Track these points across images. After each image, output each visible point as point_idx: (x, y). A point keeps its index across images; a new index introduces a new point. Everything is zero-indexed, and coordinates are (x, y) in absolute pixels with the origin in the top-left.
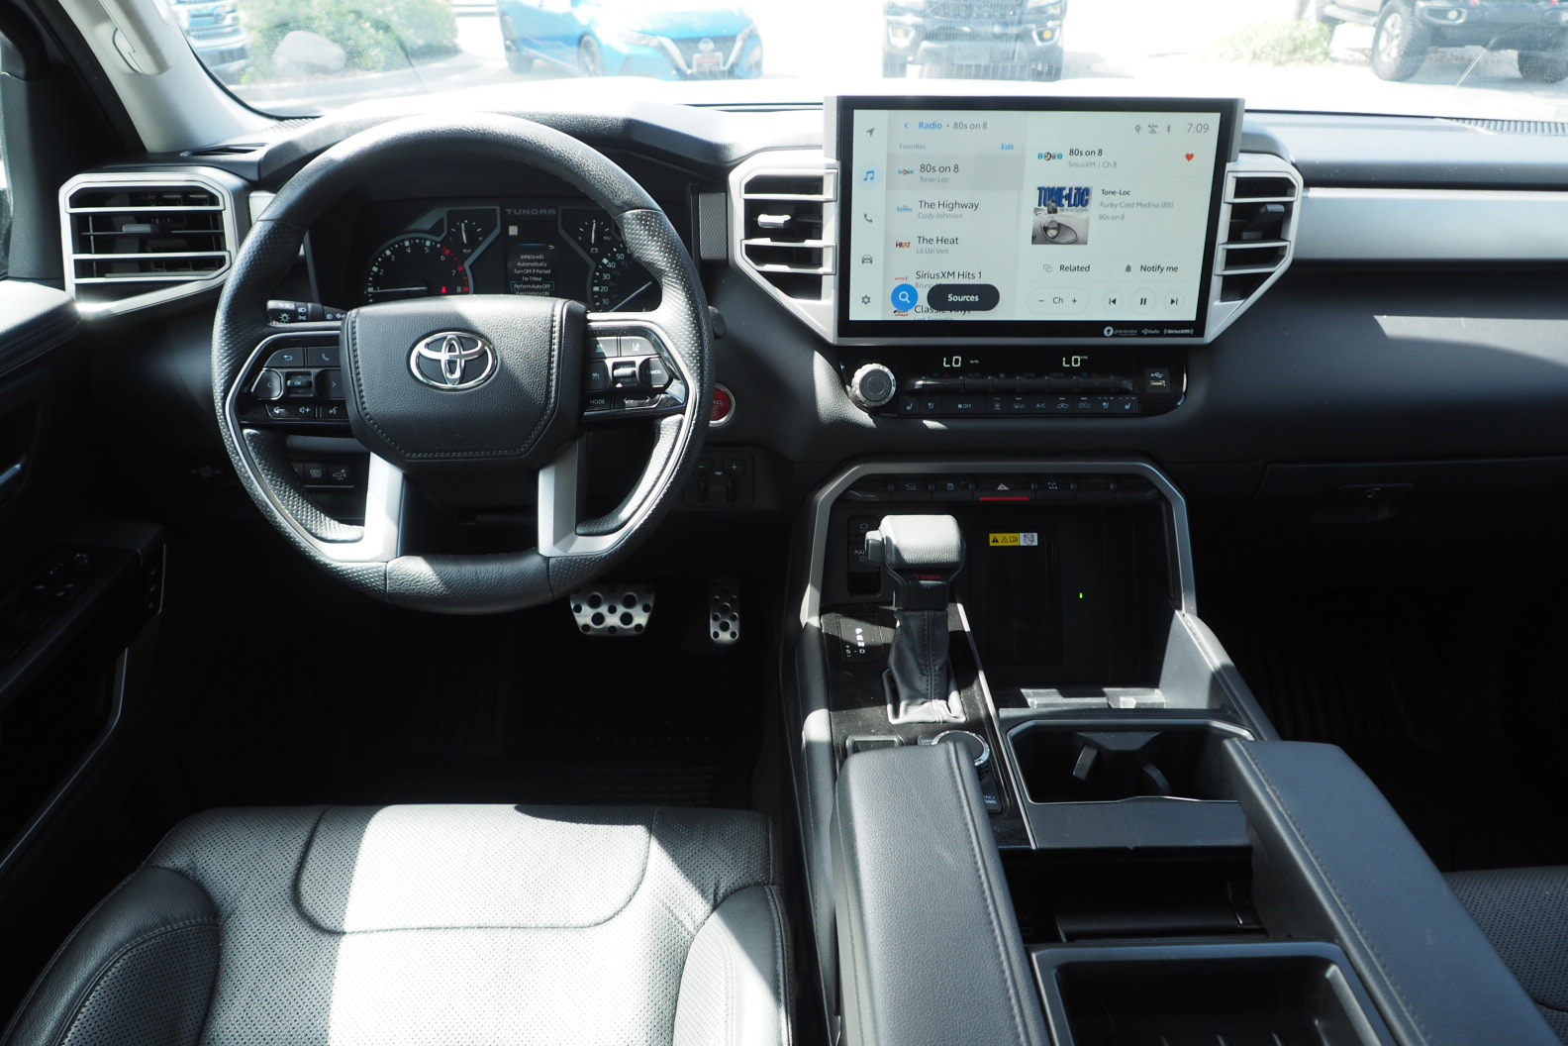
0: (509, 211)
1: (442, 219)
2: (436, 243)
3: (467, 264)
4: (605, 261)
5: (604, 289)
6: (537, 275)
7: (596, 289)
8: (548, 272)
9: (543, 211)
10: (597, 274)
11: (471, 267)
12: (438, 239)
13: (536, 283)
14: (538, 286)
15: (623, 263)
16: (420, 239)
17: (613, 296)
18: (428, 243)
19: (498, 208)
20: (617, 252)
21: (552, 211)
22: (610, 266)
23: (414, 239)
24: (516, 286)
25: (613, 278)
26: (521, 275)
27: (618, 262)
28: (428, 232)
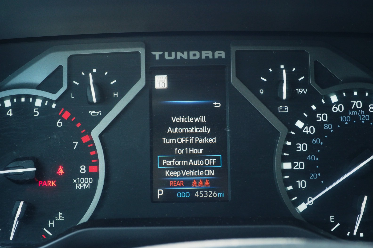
0: (157, 55)
1: (60, 68)
2: (51, 102)
3: (95, 133)
4: (300, 124)
5: (300, 165)
6: (197, 146)
7: (287, 166)
8: (213, 140)
9: (207, 54)
10: (289, 143)
11: (100, 136)
12: (54, 97)
13: (195, 157)
14: (198, 162)
15: (326, 127)
16: (27, 97)
17: (313, 176)
18: (38, 103)
19: (142, 51)
20: (317, 111)
21: (221, 54)
22: (307, 131)
23: (19, 97)
24: (165, 162)
25: (312, 149)
26: (174, 146)
27: (319, 126)
28: (39, 87)
